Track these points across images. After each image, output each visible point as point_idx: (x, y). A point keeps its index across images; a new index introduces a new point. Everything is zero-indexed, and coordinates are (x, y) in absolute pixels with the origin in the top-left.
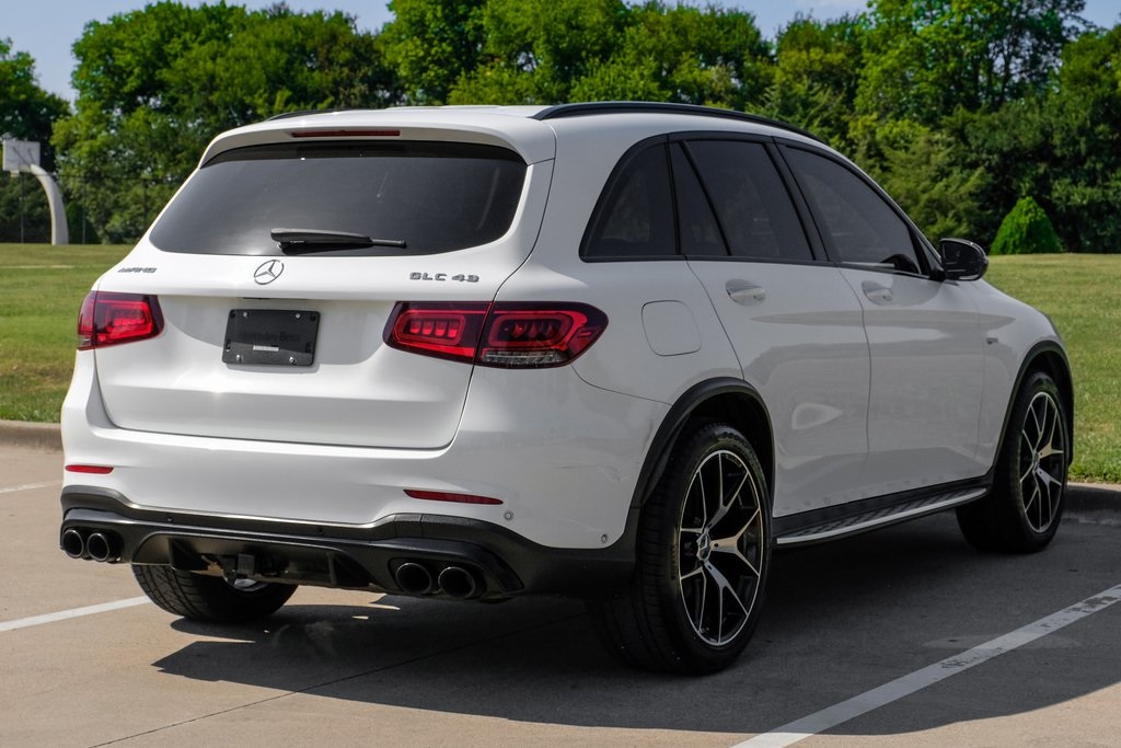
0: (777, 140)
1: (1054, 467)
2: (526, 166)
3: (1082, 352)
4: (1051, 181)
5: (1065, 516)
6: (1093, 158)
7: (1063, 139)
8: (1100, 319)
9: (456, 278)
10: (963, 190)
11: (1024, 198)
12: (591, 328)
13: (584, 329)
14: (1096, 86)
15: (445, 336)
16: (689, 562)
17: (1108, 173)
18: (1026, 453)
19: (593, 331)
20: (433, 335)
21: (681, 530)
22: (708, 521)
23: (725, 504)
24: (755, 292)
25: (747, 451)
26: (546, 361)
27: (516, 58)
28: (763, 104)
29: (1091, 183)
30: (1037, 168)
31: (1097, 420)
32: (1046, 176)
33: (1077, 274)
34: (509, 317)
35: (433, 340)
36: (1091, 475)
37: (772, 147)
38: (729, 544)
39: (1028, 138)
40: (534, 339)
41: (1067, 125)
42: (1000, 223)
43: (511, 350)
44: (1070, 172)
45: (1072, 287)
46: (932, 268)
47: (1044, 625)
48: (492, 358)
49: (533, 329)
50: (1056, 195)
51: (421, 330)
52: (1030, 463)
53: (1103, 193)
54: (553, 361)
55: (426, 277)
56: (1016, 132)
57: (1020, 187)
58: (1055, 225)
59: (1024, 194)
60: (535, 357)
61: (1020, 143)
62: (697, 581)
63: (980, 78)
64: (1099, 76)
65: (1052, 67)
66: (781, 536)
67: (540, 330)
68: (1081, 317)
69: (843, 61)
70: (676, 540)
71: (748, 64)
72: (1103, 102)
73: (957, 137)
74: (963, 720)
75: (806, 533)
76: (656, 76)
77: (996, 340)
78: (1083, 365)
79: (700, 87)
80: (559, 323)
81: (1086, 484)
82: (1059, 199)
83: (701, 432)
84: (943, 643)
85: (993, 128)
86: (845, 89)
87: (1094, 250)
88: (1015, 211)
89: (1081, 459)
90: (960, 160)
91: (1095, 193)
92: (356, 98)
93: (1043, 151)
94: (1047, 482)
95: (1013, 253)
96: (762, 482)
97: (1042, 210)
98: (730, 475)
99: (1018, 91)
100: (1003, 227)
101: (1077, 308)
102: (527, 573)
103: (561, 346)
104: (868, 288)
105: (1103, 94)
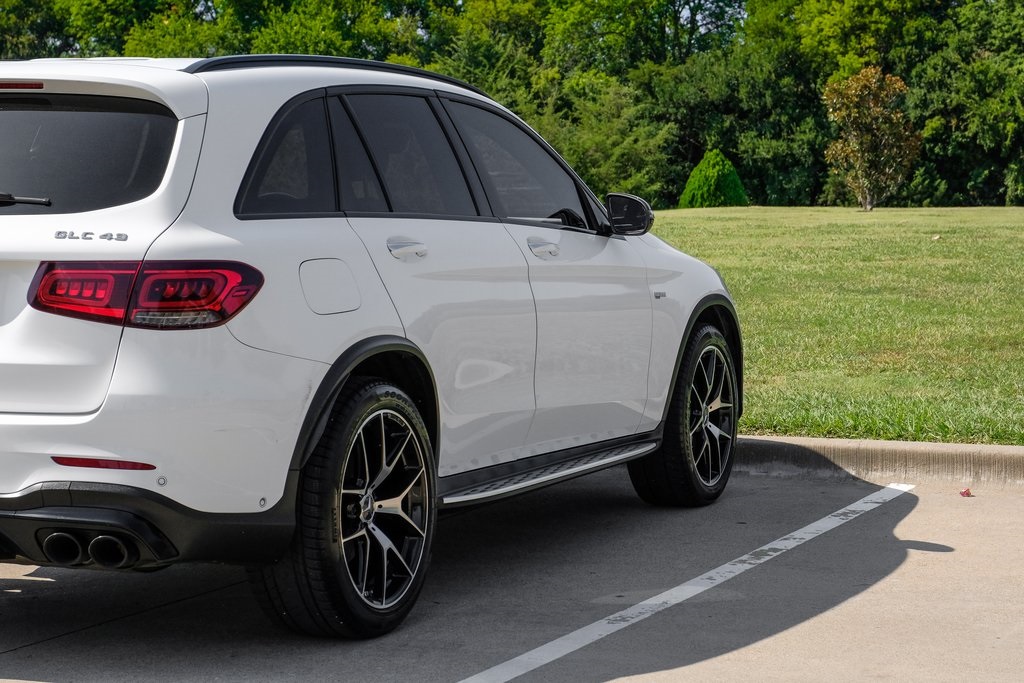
0: (440, 94)
1: (724, 420)
2: (176, 120)
3: (759, 305)
4: (737, 134)
5: (736, 468)
6: (779, 110)
7: (748, 93)
8: (778, 271)
9: (104, 237)
10: (652, 142)
11: (711, 150)
12: (246, 287)
13: (239, 288)
14: (780, 39)
15: (93, 297)
16: (351, 525)
17: (793, 126)
18: (696, 406)
19: (248, 290)
20: (80, 296)
21: (343, 491)
22: (371, 481)
23: (389, 464)
24: (417, 248)
25: (410, 410)
26: (199, 321)
27: (194, 6)
28: (450, 55)
29: (777, 136)
30: (723, 121)
31: (769, 373)
32: (731, 129)
33: (759, 227)
34: (160, 277)
35: (78, 300)
36: (762, 427)
37: (435, 101)
38: (394, 505)
39: (715, 92)
40: (186, 299)
41: (753, 78)
42: (687, 177)
43: (162, 310)
44: (756, 125)
45: (753, 239)
46: (600, 224)
47: (710, 578)
48: (144, 319)
49: (186, 287)
50: (742, 148)
51: (68, 291)
52: (699, 418)
53: (788, 146)
54: (207, 321)
55: (72, 236)
56: (703, 85)
57: (706, 140)
58: (742, 177)
59: (709, 147)
60: (188, 317)
61: (707, 96)
62: (360, 543)
63: (667, 29)
64: (783, 28)
65: (737, 19)
66: (447, 496)
67: (193, 290)
68: (760, 269)
69: (530, 11)
70: (338, 502)
71: (434, 15)
72: (787, 54)
73: (644, 90)
74: (624, 676)
75: (474, 492)
76: (338, 25)
77: (664, 295)
78: (759, 317)
79: (386, 38)
80: (212, 282)
81: (757, 437)
82: (746, 152)
83: (362, 392)
84: (610, 599)
85: (678, 80)
86: (533, 40)
87: (779, 203)
88: (702, 164)
89: (752, 411)
90: (647, 114)
91: (780, 146)
92: (24, 47)
93: (729, 105)
94: (717, 435)
95: (702, 206)
96: (426, 440)
97: (730, 163)
98: (393, 435)
99: (704, 44)
100: (690, 179)
101: (757, 261)
102: (183, 538)
103: (214, 306)
104: (533, 244)
105: (787, 47)
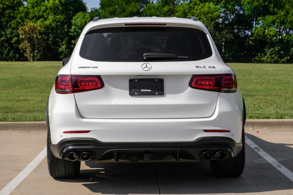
2: (206, 34)
9: (209, 67)
15: (209, 84)
34: (226, 78)
35: (205, 85)
51: (201, 83)
55: (200, 67)
